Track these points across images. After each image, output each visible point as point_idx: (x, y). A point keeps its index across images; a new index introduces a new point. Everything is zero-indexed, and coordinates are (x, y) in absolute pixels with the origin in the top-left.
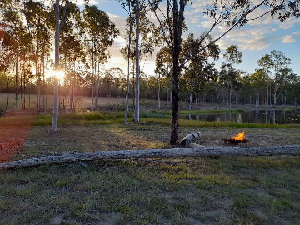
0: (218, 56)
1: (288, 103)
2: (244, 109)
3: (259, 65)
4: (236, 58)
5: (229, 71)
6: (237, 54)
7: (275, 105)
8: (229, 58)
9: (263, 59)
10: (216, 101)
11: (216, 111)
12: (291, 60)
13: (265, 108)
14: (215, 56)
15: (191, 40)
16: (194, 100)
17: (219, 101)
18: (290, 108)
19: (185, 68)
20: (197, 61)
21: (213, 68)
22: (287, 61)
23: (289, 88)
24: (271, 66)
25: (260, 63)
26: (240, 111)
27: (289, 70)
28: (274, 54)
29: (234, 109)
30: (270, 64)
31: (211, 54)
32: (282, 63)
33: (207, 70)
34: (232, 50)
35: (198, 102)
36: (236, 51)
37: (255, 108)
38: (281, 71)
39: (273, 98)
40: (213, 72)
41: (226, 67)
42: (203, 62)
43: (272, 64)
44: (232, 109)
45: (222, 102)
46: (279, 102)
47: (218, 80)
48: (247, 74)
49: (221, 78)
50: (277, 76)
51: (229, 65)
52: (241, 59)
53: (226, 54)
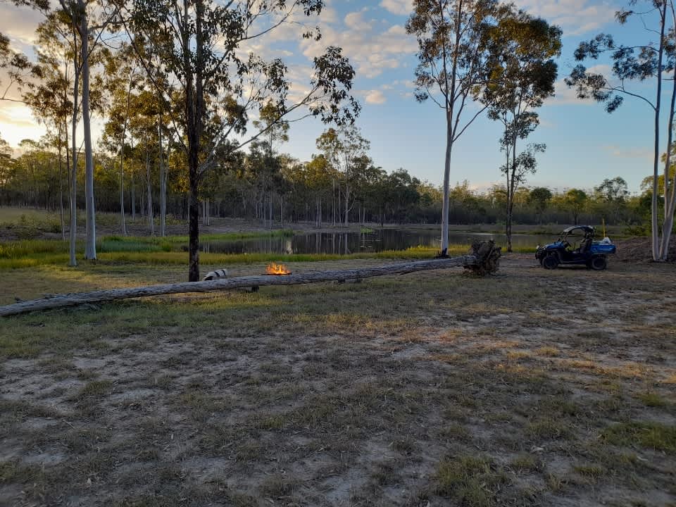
0: (245, 129)
1: (369, 218)
2: (294, 232)
3: (319, 148)
4: (278, 131)
5: (266, 155)
6: (280, 122)
7: (346, 223)
9: (324, 136)
10: (242, 215)
11: (244, 235)
12: (370, 142)
13: (331, 228)
14: (239, 127)
17: (247, 214)
18: (370, 227)
21: (236, 151)
22: (363, 143)
23: (371, 192)
24: (339, 152)
25: (319, 144)
26: (287, 235)
27: (368, 161)
28: (343, 129)
29: (277, 231)
30: (337, 147)
31: (231, 122)
32: (356, 147)
33: (223, 153)
34: (271, 114)
35: (206, 218)
37: (314, 228)
38: (356, 160)
39: (343, 209)
40: (236, 157)
41: (259, 147)
43: (339, 147)
44: (273, 230)
45: (254, 217)
46: (354, 218)
48: (298, 163)
50: (349, 168)
51: (265, 144)
52: (287, 134)
53: (258, 120)
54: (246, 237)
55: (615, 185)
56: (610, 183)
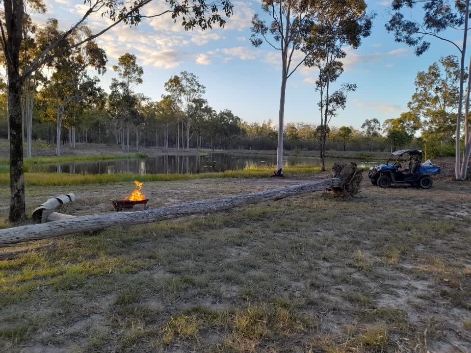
0: (105, 68)
1: (204, 146)
2: (147, 154)
3: (167, 90)
4: (134, 75)
5: (124, 93)
6: (135, 68)
7: (188, 149)
8: (122, 73)
9: (171, 81)
10: (106, 141)
11: (105, 157)
12: (205, 87)
13: (176, 152)
14: (99, 67)
15: (52, 30)
16: (65, 139)
17: (109, 141)
18: (206, 152)
19: (44, 80)
20: (68, 70)
21: (96, 86)
22: (200, 88)
23: (205, 126)
24: (182, 94)
25: (167, 87)
26: (142, 157)
27: (204, 102)
28: (185, 77)
29: (133, 154)
30: (181, 90)
31: (92, 63)
32: (195, 91)
33: (86, 88)
34: (128, 60)
35: (72, 143)
36: (134, 64)
37: (163, 152)
38: (195, 101)
39: (185, 138)
40: (97, 92)
41: (118, 86)
42: (78, 74)
43: (182, 90)
44: (130, 153)
45: (115, 143)
46: (193, 145)
47: (107, 106)
48: (150, 101)
49: (111, 105)
50: (190, 108)
51: (123, 85)
52: (141, 77)
53: (118, 65)
54: (107, 159)
55: (373, 124)
56: (370, 122)
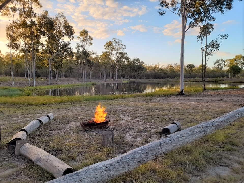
1: (125, 77)
2: (96, 83)
4: (88, 41)
5: (83, 51)
6: (88, 37)
7: (117, 79)
8: (82, 40)
9: (107, 44)
10: (74, 77)
11: (74, 85)
13: (111, 81)
14: (70, 36)
15: (45, 17)
16: (54, 76)
17: (76, 77)
18: (127, 81)
19: (42, 45)
20: (53, 39)
21: (69, 46)
22: (123, 47)
23: (125, 67)
24: (113, 50)
25: (105, 47)
26: (93, 84)
27: (125, 54)
28: (115, 41)
29: (89, 83)
30: (112, 48)
32: (120, 48)
33: (64, 48)
34: (84, 33)
35: (57, 78)
36: (87, 35)
37: (104, 81)
38: (120, 53)
39: (116, 74)
40: (70, 50)
41: (80, 47)
42: (59, 40)
43: (113, 48)
44: (87, 83)
45: (79, 77)
46: (119, 77)
47: (74, 58)
48: (97, 54)
49: (77, 57)
50: (118, 57)
51: (82, 46)
52: (91, 42)
54: (75, 86)
